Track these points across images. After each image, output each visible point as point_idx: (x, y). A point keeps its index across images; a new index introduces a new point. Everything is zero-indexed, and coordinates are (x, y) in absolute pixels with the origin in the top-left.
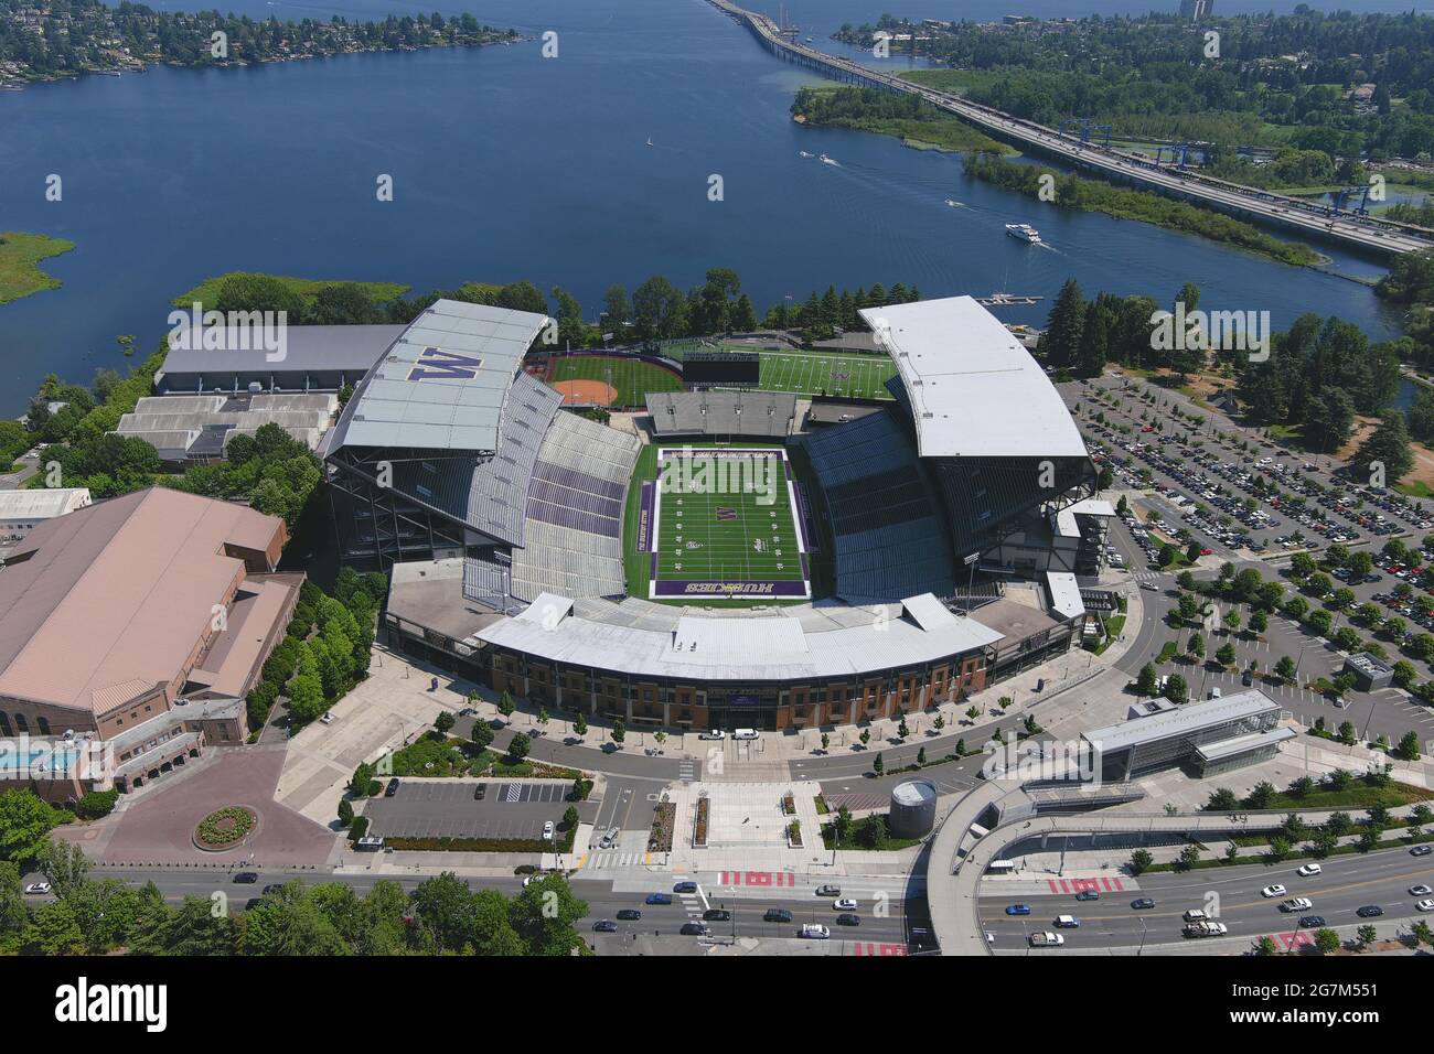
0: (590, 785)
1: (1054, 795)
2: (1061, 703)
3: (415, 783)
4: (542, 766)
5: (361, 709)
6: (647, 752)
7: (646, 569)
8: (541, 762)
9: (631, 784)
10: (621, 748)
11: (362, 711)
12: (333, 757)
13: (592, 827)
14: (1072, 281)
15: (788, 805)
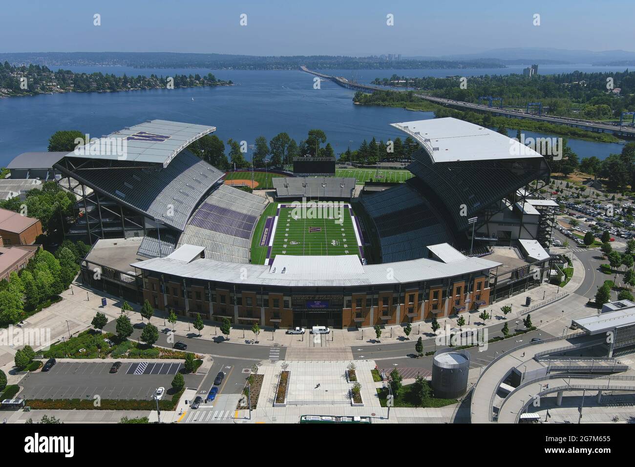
3: (68, 363)
4: (166, 351)
6: (247, 342)
7: (265, 253)
8: (166, 348)
10: (228, 340)
13: (196, 391)
15: (350, 375)
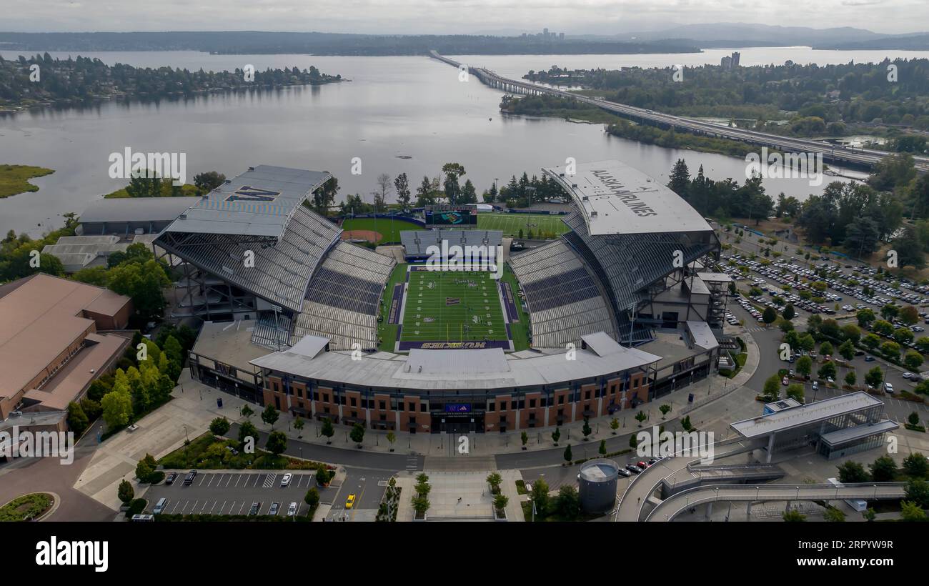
0: (332, 474)
2: (708, 411)
4: (294, 461)
5: (161, 422)
7: (394, 334)
8: (294, 458)
9: (366, 474)
10: (360, 447)
12: (130, 455)
13: (331, 506)
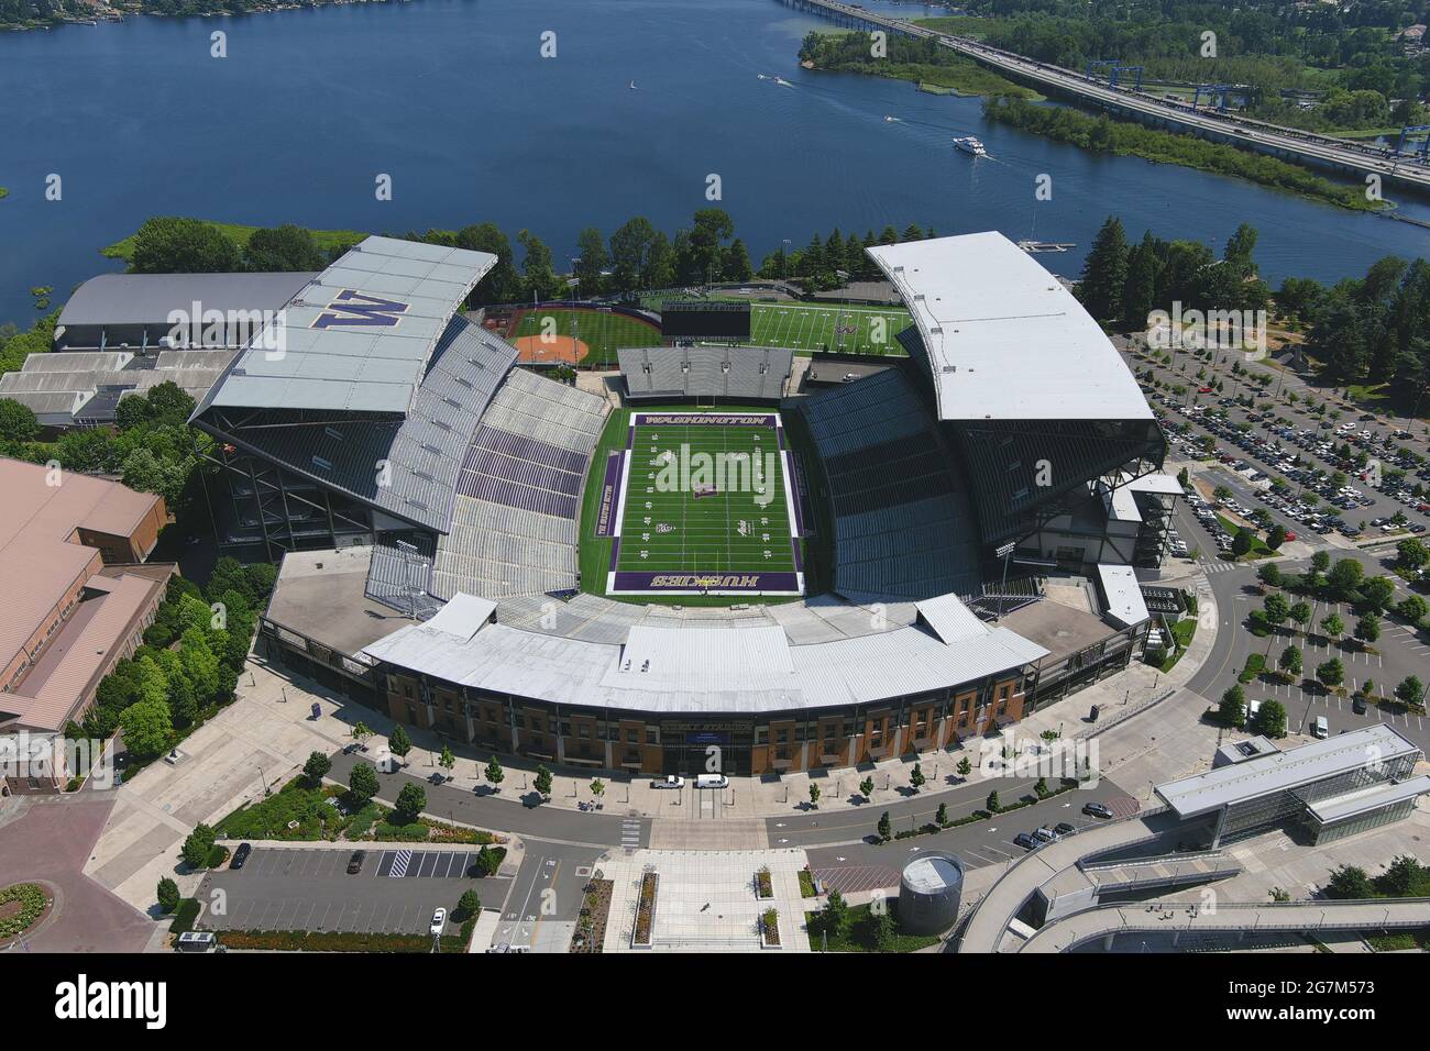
0: (502, 853)
1: (1121, 875)
2: (1122, 738)
3: (272, 849)
4: (440, 826)
5: (221, 744)
6: (581, 806)
7: (605, 556)
8: (440, 820)
9: (556, 852)
10: (547, 800)
11: (223, 745)
12: (173, 809)
13: (499, 915)
14: (1113, 220)
15: (762, 885)
